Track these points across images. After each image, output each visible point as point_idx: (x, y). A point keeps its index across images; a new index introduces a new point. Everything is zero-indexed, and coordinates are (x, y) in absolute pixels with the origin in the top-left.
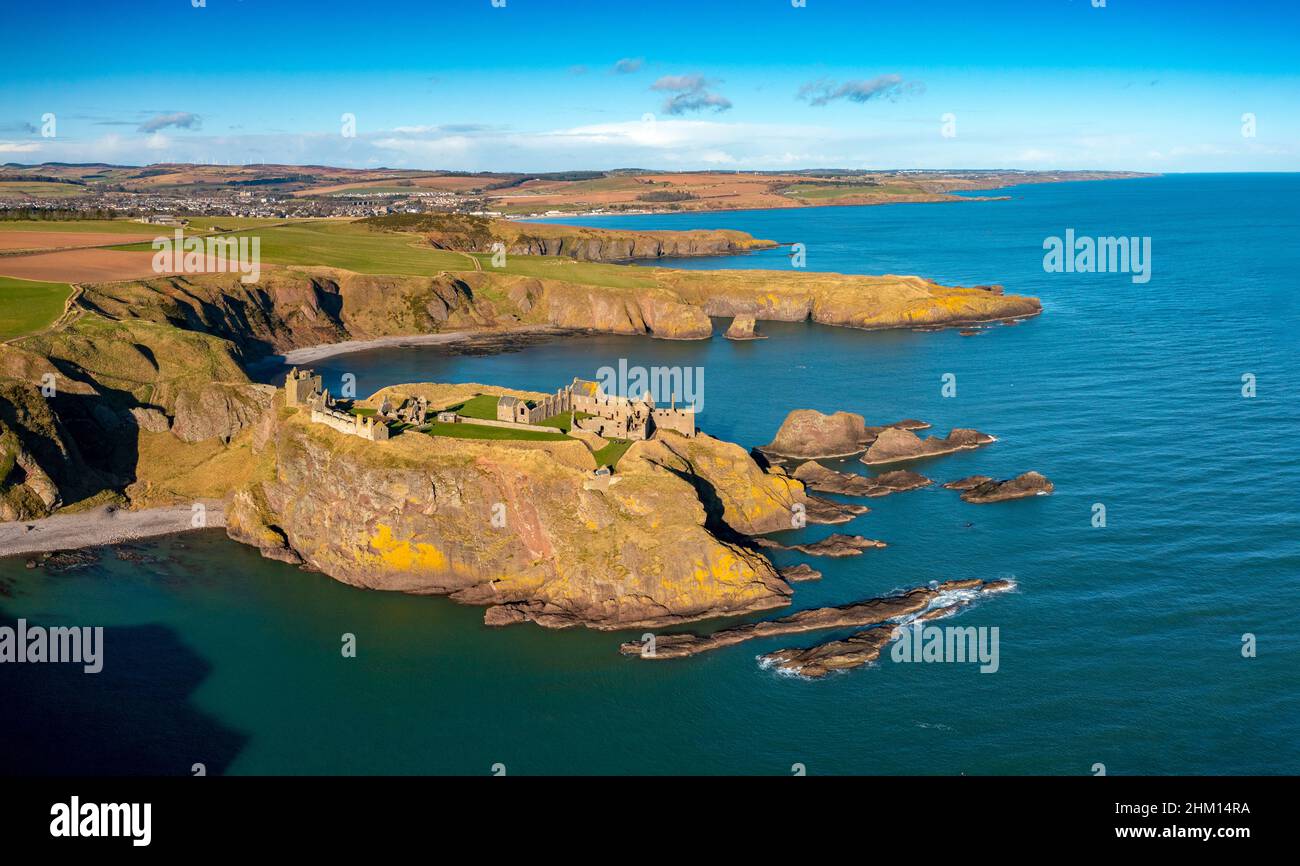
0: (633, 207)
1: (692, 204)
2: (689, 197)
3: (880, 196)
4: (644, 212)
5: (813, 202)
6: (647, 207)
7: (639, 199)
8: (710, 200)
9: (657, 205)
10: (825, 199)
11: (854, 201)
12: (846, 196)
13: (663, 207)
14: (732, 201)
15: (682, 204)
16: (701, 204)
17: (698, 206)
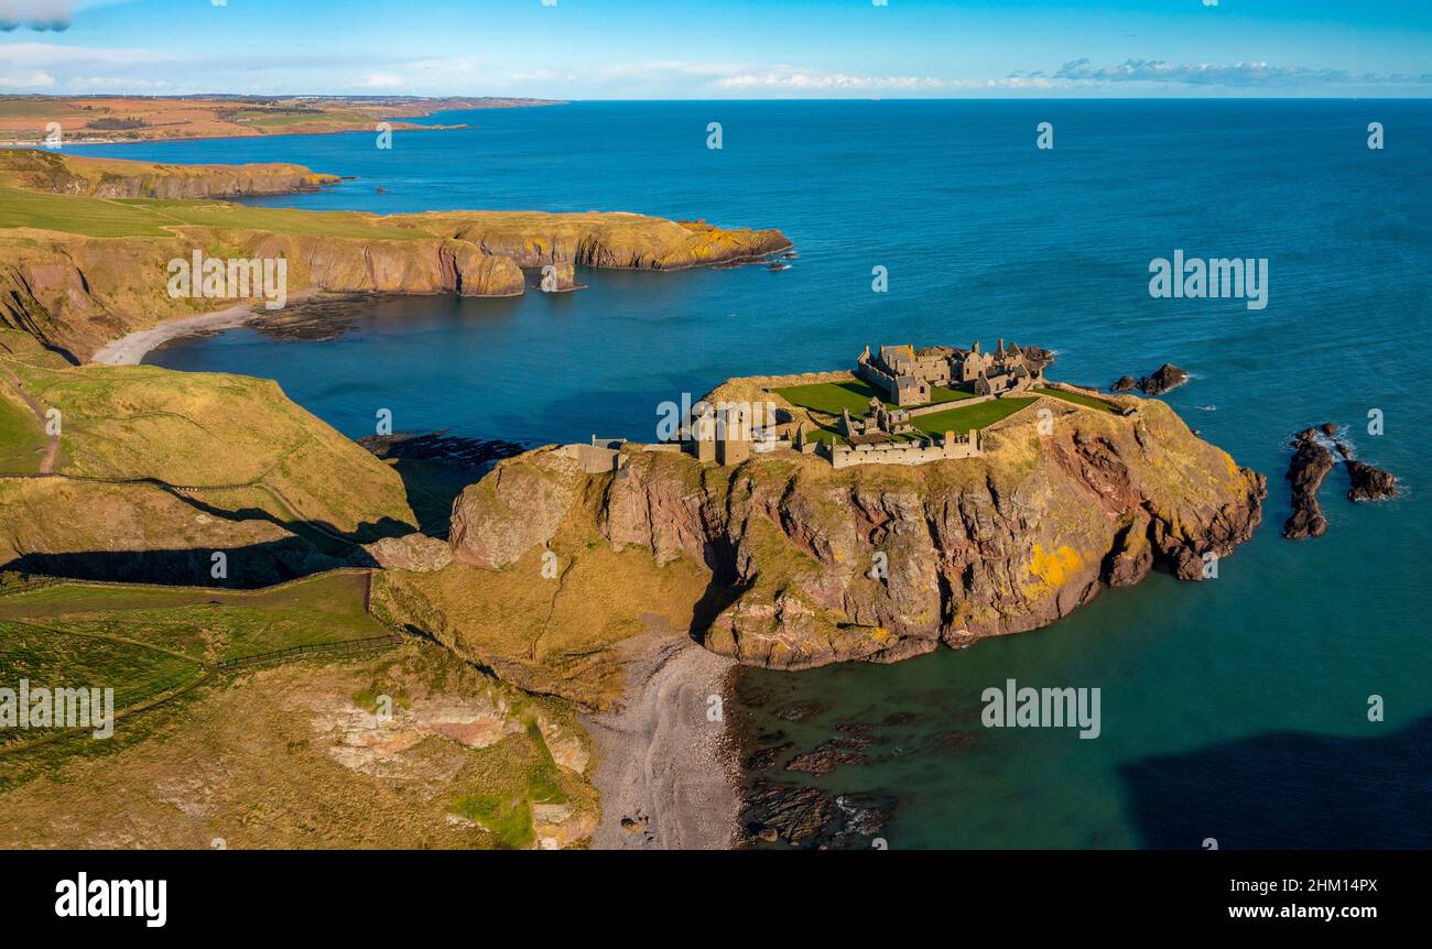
0: (90, 135)
1: (150, 132)
2: (142, 125)
3: (334, 125)
4: (105, 141)
5: (270, 130)
6: (104, 136)
7: (90, 126)
8: (167, 128)
9: (114, 133)
10: (282, 127)
11: (310, 130)
12: (300, 123)
13: (120, 135)
14: (189, 128)
15: (140, 131)
16: (160, 132)
17: (158, 134)
